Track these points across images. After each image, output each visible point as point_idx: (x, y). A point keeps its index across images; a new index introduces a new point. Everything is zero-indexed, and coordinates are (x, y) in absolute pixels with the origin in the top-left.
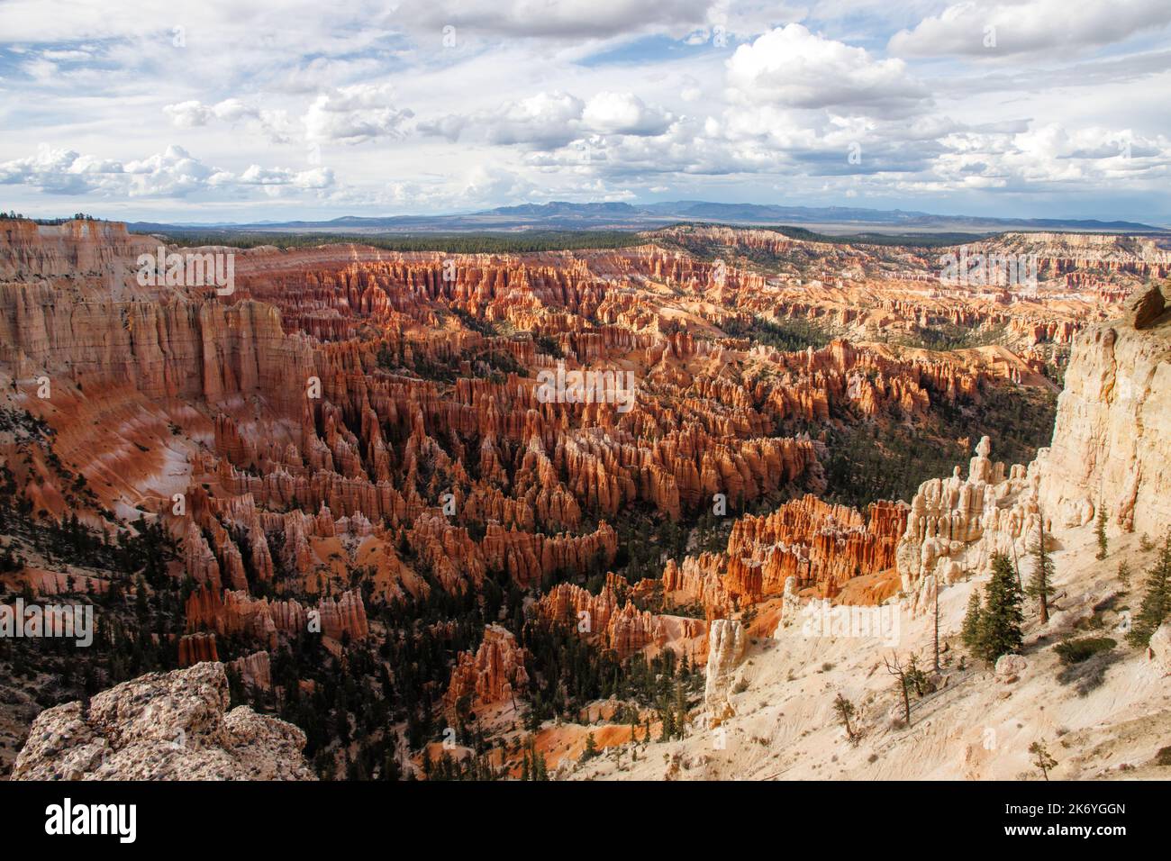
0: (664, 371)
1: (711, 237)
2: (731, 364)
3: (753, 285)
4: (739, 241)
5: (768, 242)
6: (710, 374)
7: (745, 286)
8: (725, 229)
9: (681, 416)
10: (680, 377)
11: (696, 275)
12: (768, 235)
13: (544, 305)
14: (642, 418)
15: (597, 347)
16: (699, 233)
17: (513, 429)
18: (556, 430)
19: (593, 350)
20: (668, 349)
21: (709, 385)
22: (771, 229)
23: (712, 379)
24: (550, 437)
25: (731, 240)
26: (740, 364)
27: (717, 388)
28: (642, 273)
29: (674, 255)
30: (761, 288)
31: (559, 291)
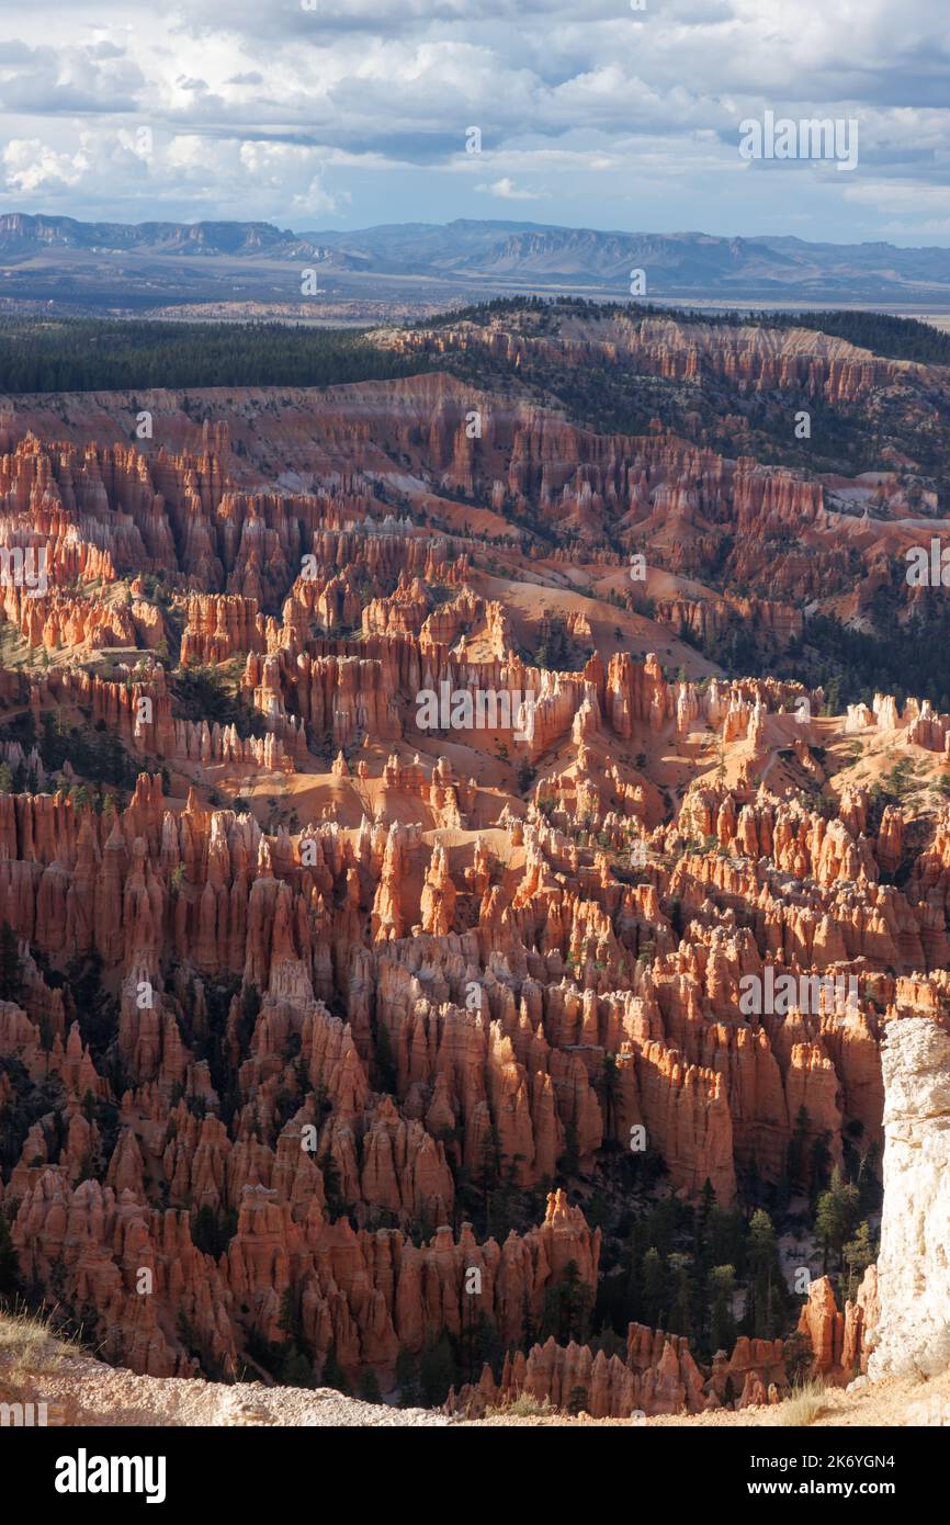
0: (582, 776)
1: (611, 349)
2: (789, 755)
3: (780, 509)
4: (704, 363)
5: (802, 368)
6: (731, 782)
7: (755, 511)
8: (657, 324)
9: (677, 907)
10: (634, 794)
11: (591, 477)
12: (802, 342)
13: (122, 570)
14: (565, 914)
15: (365, 700)
16: (571, 335)
17: (206, 938)
18: (342, 943)
19: (356, 711)
20: (586, 707)
21: (733, 821)
22: (809, 321)
23: (740, 800)
24: (324, 963)
25: (679, 360)
26: (818, 755)
27: (762, 826)
28: (409, 470)
29: (511, 409)
30: (811, 520)
31: (160, 524)
